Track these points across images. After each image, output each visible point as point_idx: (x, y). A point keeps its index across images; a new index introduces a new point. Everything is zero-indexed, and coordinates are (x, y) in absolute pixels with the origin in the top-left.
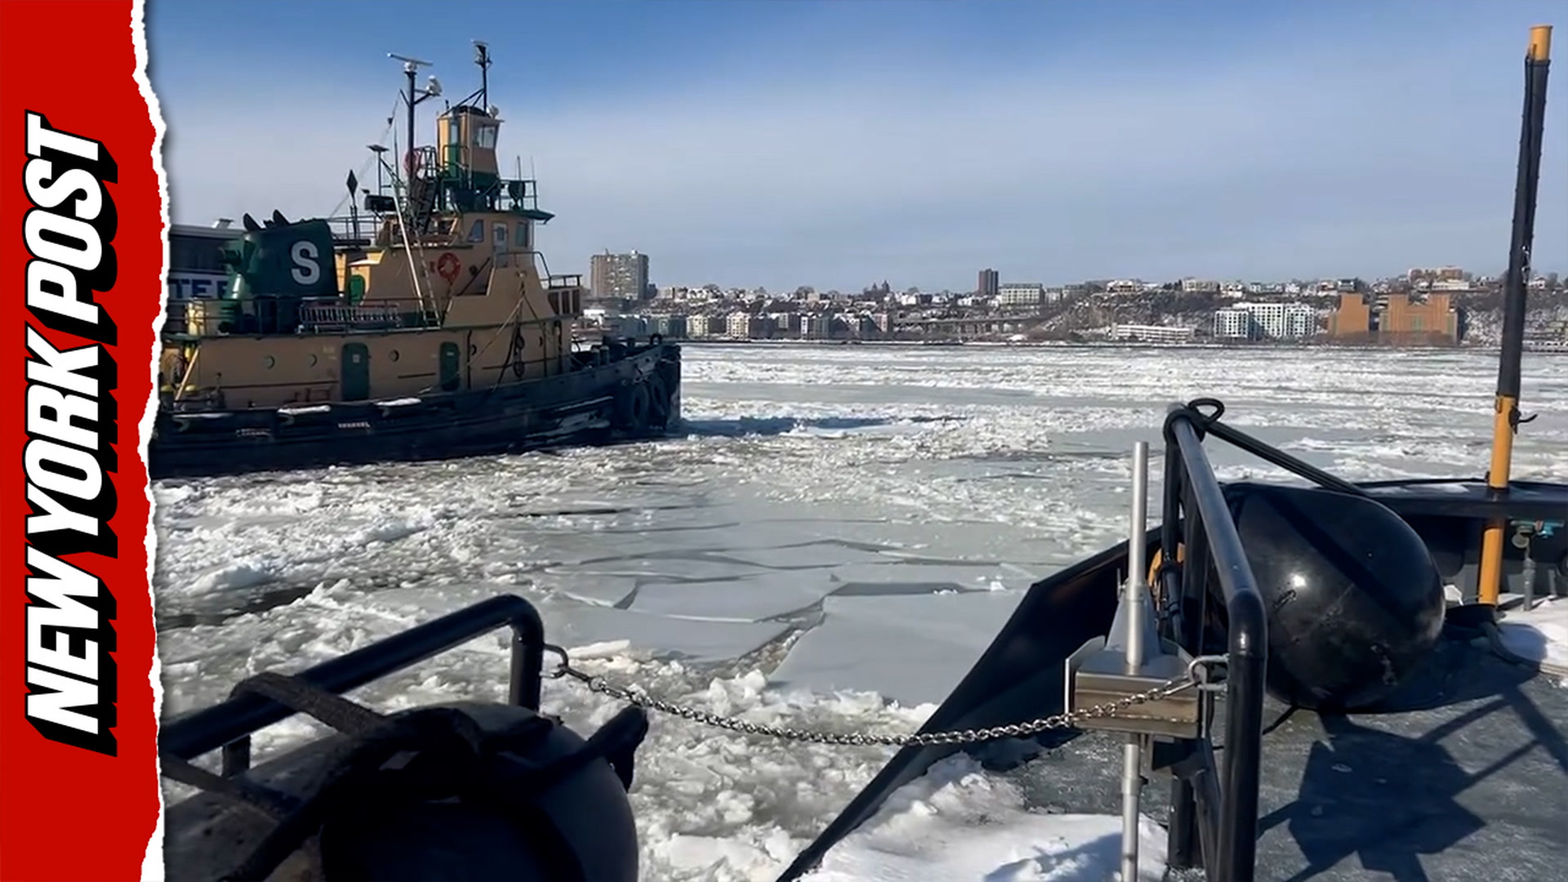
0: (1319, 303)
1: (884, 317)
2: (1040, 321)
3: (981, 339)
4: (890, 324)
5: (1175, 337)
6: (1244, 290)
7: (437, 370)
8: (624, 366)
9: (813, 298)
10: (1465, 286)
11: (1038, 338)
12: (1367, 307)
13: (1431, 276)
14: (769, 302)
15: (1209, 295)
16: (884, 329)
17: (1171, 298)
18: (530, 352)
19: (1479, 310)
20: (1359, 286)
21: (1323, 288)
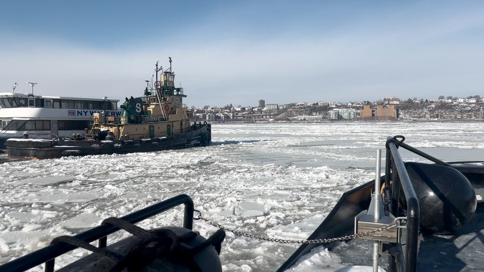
0: (358, 108)
1: (231, 114)
2: (278, 115)
3: (260, 121)
4: (233, 116)
5: (317, 119)
6: (336, 105)
7: (166, 131)
8: (202, 129)
9: (209, 109)
10: (398, 103)
11: (277, 120)
12: (371, 109)
13: (389, 100)
14: (196, 110)
15: (326, 107)
16: (231, 118)
17: (315, 108)
18: (184, 126)
19: (402, 109)
20: (368, 103)
21: (359, 104)
